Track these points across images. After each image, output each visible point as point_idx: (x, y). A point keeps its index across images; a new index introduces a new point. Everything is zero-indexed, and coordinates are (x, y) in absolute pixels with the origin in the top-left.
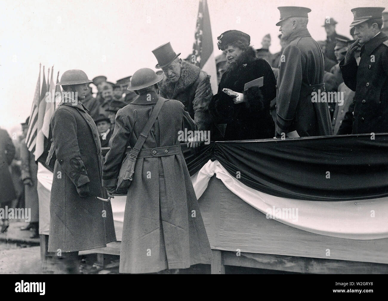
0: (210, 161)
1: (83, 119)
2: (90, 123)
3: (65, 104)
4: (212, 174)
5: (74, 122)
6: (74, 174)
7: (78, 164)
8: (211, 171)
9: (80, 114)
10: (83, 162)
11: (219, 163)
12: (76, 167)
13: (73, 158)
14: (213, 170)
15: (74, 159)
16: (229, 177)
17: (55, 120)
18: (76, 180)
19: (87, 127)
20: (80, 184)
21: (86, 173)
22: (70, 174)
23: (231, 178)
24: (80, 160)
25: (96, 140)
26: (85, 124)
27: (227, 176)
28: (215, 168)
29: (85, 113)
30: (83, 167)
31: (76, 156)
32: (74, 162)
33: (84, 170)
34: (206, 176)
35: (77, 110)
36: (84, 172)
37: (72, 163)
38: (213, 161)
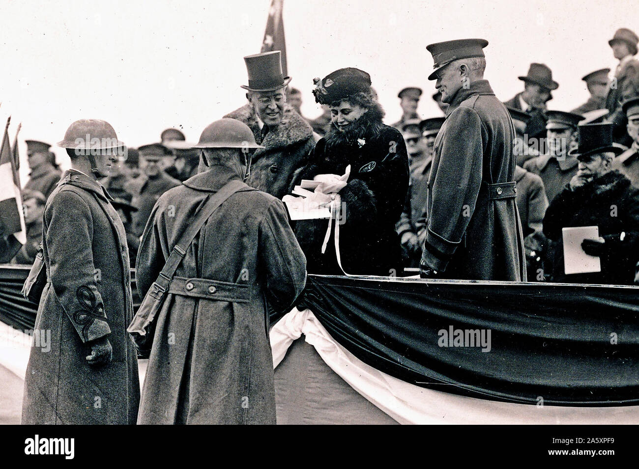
0: (295, 309)
1: (104, 215)
2: (115, 224)
3: (73, 183)
4: (298, 335)
5: (88, 219)
6: (83, 316)
7: (92, 298)
8: (297, 329)
9: (99, 204)
10: (100, 295)
11: (311, 315)
12: (88, 302)
13: (83, 286)
14: (300, 327)
15: (85, 286)
16: (331, 343)
17: (54, 210)
18: (86, 328)
19: (109, 230)
20: (92, 337)
21: (106, 316)
22: (75, 315)
23: (334, 345)
24: (94, 290)
25: (124, 257)
26: (107, 225)
27: (328, 341)
28: (303, 323)
29: (108, 203)
30: (100, 305)
31: (89, 283)
32: (86, 293)
33: (100, 310)
34: (286, 337)
35: (95, 198)
36: (101, 313)
37: (80, 295)
38: (300, 310)
